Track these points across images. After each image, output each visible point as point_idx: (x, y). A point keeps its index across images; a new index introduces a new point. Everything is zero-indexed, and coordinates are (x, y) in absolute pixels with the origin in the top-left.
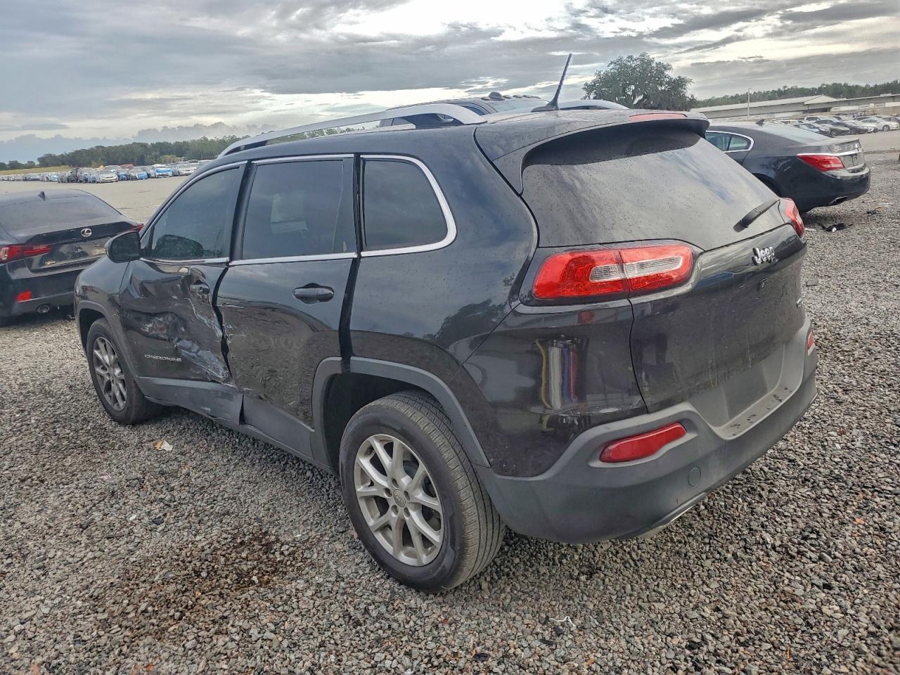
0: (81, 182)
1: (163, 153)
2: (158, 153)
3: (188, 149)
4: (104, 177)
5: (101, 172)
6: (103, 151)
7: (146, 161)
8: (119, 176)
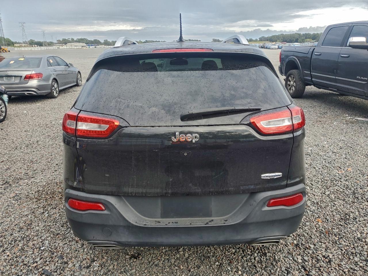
0: (265, 48)
1: (306, 38)
2: (304, 38)
3: (318, 37)
4: (273, 47)
5: (273, 45)
6: (283, 36)
7: (299, 41)
8: (279, 47)
